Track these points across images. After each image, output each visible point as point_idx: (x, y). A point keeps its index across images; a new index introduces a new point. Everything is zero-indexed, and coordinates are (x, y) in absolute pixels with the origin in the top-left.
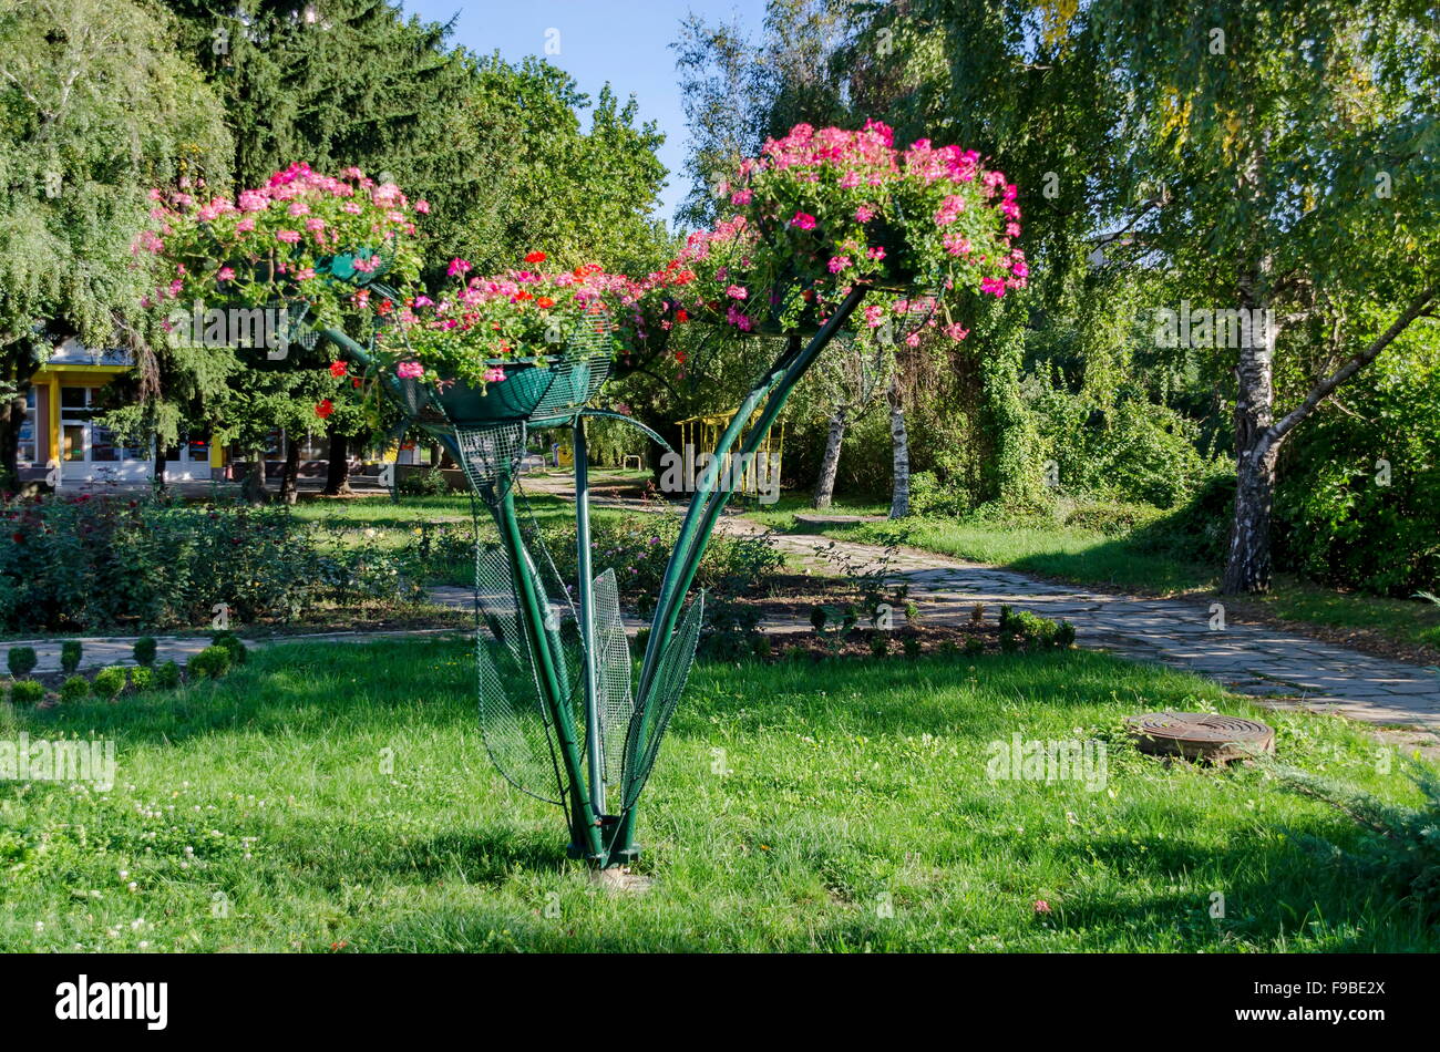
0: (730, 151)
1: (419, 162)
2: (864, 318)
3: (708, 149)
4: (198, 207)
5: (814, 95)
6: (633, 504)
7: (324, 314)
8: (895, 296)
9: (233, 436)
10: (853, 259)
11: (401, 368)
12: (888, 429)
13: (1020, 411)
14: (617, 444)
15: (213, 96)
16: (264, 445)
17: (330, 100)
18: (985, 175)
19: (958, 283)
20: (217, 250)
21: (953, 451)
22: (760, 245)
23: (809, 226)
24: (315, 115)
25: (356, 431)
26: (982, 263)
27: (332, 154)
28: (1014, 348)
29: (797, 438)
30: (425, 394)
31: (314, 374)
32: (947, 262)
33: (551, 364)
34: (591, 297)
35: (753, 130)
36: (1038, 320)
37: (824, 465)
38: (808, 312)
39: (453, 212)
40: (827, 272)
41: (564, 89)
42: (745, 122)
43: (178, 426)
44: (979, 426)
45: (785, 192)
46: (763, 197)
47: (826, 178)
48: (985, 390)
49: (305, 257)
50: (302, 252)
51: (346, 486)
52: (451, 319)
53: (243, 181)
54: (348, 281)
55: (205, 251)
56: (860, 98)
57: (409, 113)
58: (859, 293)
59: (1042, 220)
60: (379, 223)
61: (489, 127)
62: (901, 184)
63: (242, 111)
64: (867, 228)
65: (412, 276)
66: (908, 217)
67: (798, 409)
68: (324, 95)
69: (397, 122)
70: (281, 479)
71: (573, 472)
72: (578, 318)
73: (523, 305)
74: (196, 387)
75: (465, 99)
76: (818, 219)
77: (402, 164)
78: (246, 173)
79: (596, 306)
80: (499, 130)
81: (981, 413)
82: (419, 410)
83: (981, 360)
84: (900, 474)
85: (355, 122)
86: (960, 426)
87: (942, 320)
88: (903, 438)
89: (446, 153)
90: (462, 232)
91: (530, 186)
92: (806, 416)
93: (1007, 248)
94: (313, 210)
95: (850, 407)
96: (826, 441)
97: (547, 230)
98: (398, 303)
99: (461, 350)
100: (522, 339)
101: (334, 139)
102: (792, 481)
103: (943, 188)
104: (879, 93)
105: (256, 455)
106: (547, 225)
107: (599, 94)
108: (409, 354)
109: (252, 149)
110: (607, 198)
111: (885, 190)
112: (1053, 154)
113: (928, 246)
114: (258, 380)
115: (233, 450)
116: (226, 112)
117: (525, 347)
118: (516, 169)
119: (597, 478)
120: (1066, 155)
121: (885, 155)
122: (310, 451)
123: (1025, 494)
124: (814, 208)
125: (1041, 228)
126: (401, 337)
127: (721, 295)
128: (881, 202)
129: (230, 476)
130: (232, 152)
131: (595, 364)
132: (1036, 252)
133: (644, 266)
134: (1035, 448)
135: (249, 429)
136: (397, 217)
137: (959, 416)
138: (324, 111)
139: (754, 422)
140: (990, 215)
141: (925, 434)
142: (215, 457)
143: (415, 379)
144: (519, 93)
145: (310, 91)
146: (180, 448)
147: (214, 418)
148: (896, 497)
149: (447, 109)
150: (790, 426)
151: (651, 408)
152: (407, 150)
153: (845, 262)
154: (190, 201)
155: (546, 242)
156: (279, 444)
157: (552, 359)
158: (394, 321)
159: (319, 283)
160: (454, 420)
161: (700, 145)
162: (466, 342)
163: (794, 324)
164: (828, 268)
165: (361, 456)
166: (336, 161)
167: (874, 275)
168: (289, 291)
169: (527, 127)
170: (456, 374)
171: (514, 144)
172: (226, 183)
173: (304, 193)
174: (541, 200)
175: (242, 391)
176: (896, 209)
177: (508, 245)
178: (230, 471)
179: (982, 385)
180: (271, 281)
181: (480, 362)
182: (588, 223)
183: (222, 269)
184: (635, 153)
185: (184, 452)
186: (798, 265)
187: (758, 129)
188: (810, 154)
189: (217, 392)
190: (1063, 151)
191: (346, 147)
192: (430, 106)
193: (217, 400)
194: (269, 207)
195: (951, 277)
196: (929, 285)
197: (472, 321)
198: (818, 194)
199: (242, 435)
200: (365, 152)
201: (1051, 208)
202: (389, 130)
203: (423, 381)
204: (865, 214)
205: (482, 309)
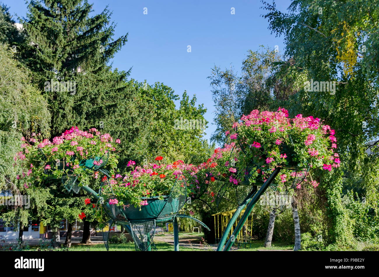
0: (230, 115)
1: (117, 121)
2: (280, 179)
3: (223, 114)
4: (38, 143)
5: (260, 94)
6: (196, 246)
7: (82, 181)
8: (291, 171)
9: (48, 222)
10: (275, 158)
11: (110, 201)
12: (292, 216)
13: (342, 209)
14: (190, 223)
15: (44, 99)
16: (59, 225)
17: (86, 100)
18: (323, 126)
19: (314, 166)
20: (44, 158)
21: (317, 224)
22: (241, 153)
23: (259, 147)
24: (80, 105)
25: (93, 220)
26: (323, 159)
27: (86, 119)
28: (338, 185)
29: (257, 220)
30: (119, 210)
31: (78, 199)
32: (310, 159)
33: (165, 198)
34: (179, 174)
35: (239, 107)
36: (347, 175)
37: (268, 230)
38: (259, 176)
39: (129, 138)
40: (265, 163)
41: (169, 94)
42: (235, 104)
43: (28, 219)
44: (327, 215)
45: (249, 134)
46: (241, 136)
47: (264, 129)
48: (328, 201)
49: (76, 160)
50: (75, 159)
51: (89, 240)
52: (128, 182)
53: (54, 129)
54: (91, 168)
55: (40, 158)
56: (278, 95)
57: (114, 103)
58: (278, 170)
59: (347, 138)
60: (103, 147)
61: (143, 108)
62: (292, 130)
63: (54, 104)
64: (280, 147)
65: (115, 166)
66: (295, 142)
67: (258, 209)
68: (83, 98)
69: (109, 107)
70: (66, 238)
71: (173, 234)
72: (174, 182)
73: (154, 177)
74: (35, 204)
75: (134, 98)
76: (262, 144)
77: (111, 122)
78: (55, 126)
79: (181, 177)
80: (146, 109)
81: (327, 210)
82: (116, 216)
83: (326, 190)
84: (297, 234)
85: (94, 107)
86: (319, 215)
87: (309, 179)
88: (298, 220)
89: (127, 117)
90: (133, 146)
91: (158, 128)
92: (261, 212)
93: (332, 153)
94: (79, 143)
95: (277, 208)
96: (269, 221)
97: (164, 144)
98: (109, 176)
99: (132, 194)
100: (154, 189)
101: (87, 113)
102: (256, 237)
103: (307, 132)
104: (285, 93)
105: (56, 229)
106: (164, 142)
107: (182, 95)
108: (113, 195)
109: (57, 117)
110: (186, 132)
111: (286, 133)
112: (350, 114)
113: (303, 153)
114: (58, 201)
115: (48, 227)
116: (48, 105)
117: (155, 192)
118: (152, 123)
119: (183, 236)
120: (355, 114)
121: (285, 120)
122: (76, 227)
123: (345, 241)
124: (260, 140)
125: (346, 141)
126: (110, 189)
127: (227, 171)
128: (285, 137)
129: (47, 237)
130: (50, 119)
131: (181, 198)
132: (345, 150)
133: (200, 157)
134: (349, 223)
135: (54, 220)
136: (109, 145)
137: (319, 211)
138: (83, 103)
139: (241, 214)
140: (325, 141)
141: (306, 218)
142: (41, 230)
143: (115, 205)
144: (153, 95)
145: (78, 96)
146: (28, 227)
147: (41, 215)
148: (296, 243)
149: (128, 102)
150: (255, 216)
151: (203, 210)
152: (113, 117)
153: (272, 160)
154: (35, 141)
155: (163, 149)
156: (65, 225)
157: (165, 197)
158: (108, 184)
159: (81, 170)
160: (129, 219)
161: (219, 113)
162: (134, 191)
163: (254, 181)
164: (266, 162)
165: (95, 229)
166: (87, 121)
167: (283, 164)
168: (70, 173)
169: (156, 107)
170: (130, 203)
171: (151, 114)
172: (48, 130)
173: (76, 137)
174: (162, 133)
175: (52, 205)
176: (290, 140)
177: (149, 150)
178: (47, 235)
179: (327, 199)
180: (64, 169)
181: (139, 198)
182: (179, 142)
183: (46, 165)
184: (196, 116)
185: (30, 228)
186: (255, 161)
187: (240, 107)
188: (258, 120)
189: (43, 206)
190: (353, 113)
191: (91, 116)
192: (121, 101)
193: (43, 209)
194: (64, 142)
195: (311, 164)
196: (303, 167)
197: (136, 183)
198: (261, 135)
199: (51, 222)
200: (98, 118)
201: (350, 134)
202: (106, 109)
203: (118, 205)
204: (279, 142)
205: (139, 179)
